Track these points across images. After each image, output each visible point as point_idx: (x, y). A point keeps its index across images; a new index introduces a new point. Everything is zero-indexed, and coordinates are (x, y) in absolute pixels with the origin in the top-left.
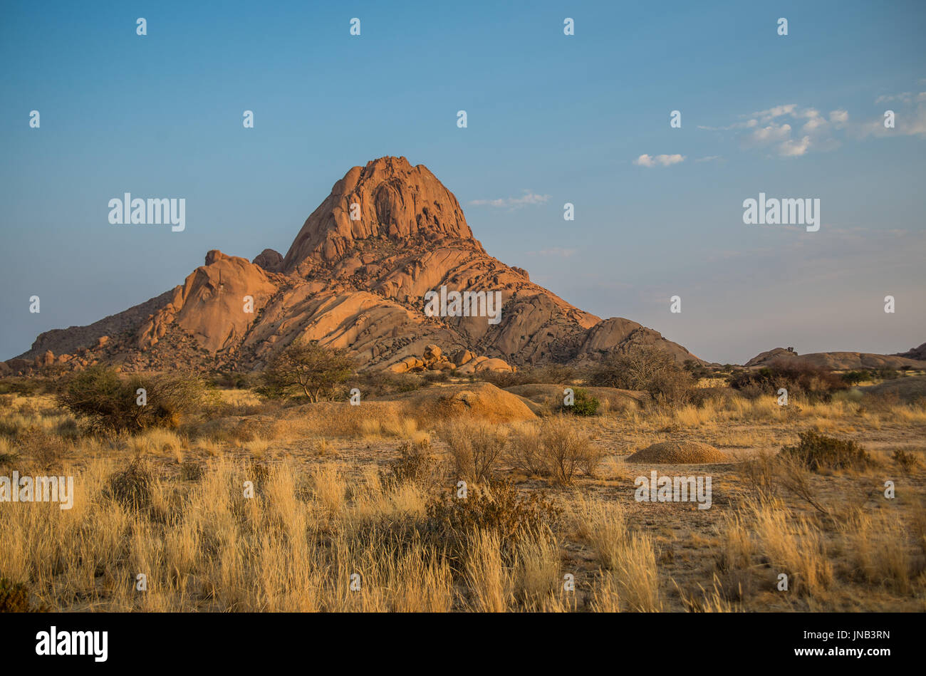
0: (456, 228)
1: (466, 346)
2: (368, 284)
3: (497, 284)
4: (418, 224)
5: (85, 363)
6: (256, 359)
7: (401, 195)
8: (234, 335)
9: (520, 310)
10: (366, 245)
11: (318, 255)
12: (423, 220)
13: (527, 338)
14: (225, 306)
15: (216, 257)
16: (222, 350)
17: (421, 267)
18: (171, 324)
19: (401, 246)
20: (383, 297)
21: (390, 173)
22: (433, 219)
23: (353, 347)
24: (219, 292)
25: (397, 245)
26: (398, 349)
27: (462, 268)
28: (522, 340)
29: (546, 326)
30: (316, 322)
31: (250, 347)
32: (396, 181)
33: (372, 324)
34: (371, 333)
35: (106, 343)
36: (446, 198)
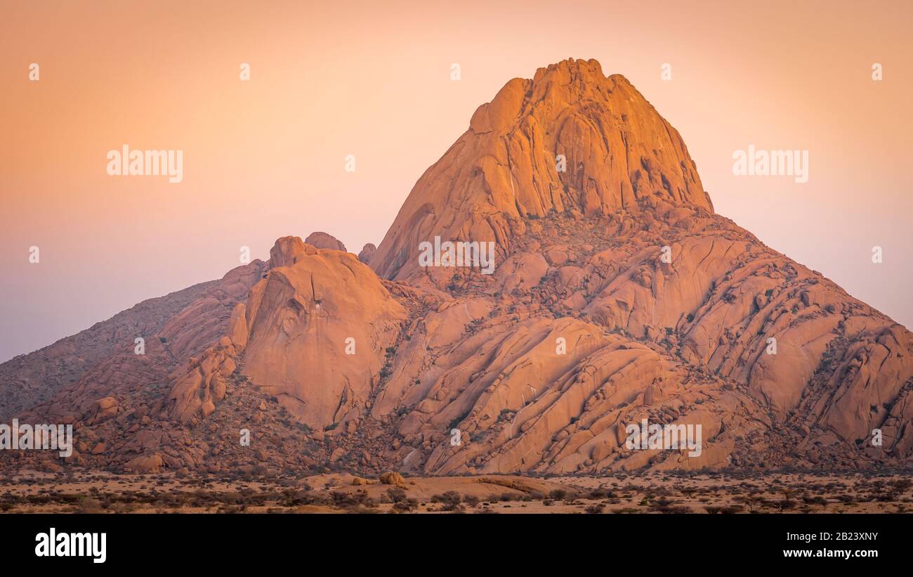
0: (687, 194)
1: (769, 423)
2: (568, 302)
3: (807, 305)
4: (635, 190)
5: (83, 446)
6: (403, 443)
7: (603, 133)
8: (350, 399)
9: (864, 357)
12: (644, 181)
15: (296, 251)
16: (333, 427)
18: (232, 377)
19: (610, 230)
20: (605, 328)
21: (578, 91)
22: (659, 179)
23: (580, 423)
24: (313, 318)
25: (603, 229)
27: (738, 275)
30: (507, 376)
31: (386, 421)
32: (592, 106)
33: (606, 381)
34: (607, 396)
35: (114, 410)
36: (666, 139)
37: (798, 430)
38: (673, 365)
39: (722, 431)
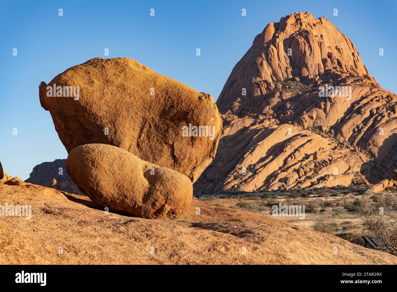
0: (354, 67)
4: (324, 68)
7: (309, 43)
10: (284, 86)
12: (329, 63)
17: (330, 101)
20: (302, 127)
21: (299, 26)
22: (336, 62)
25: (308, 85)
26: (319, 170)
27: (365, 101)
30: (252, 151)
32: (305, 32)
33: (296, 150)
34: (296, 157)
36: (345, 44)
37: (385, 167)
38: (331, 142)
39: (349, 169)
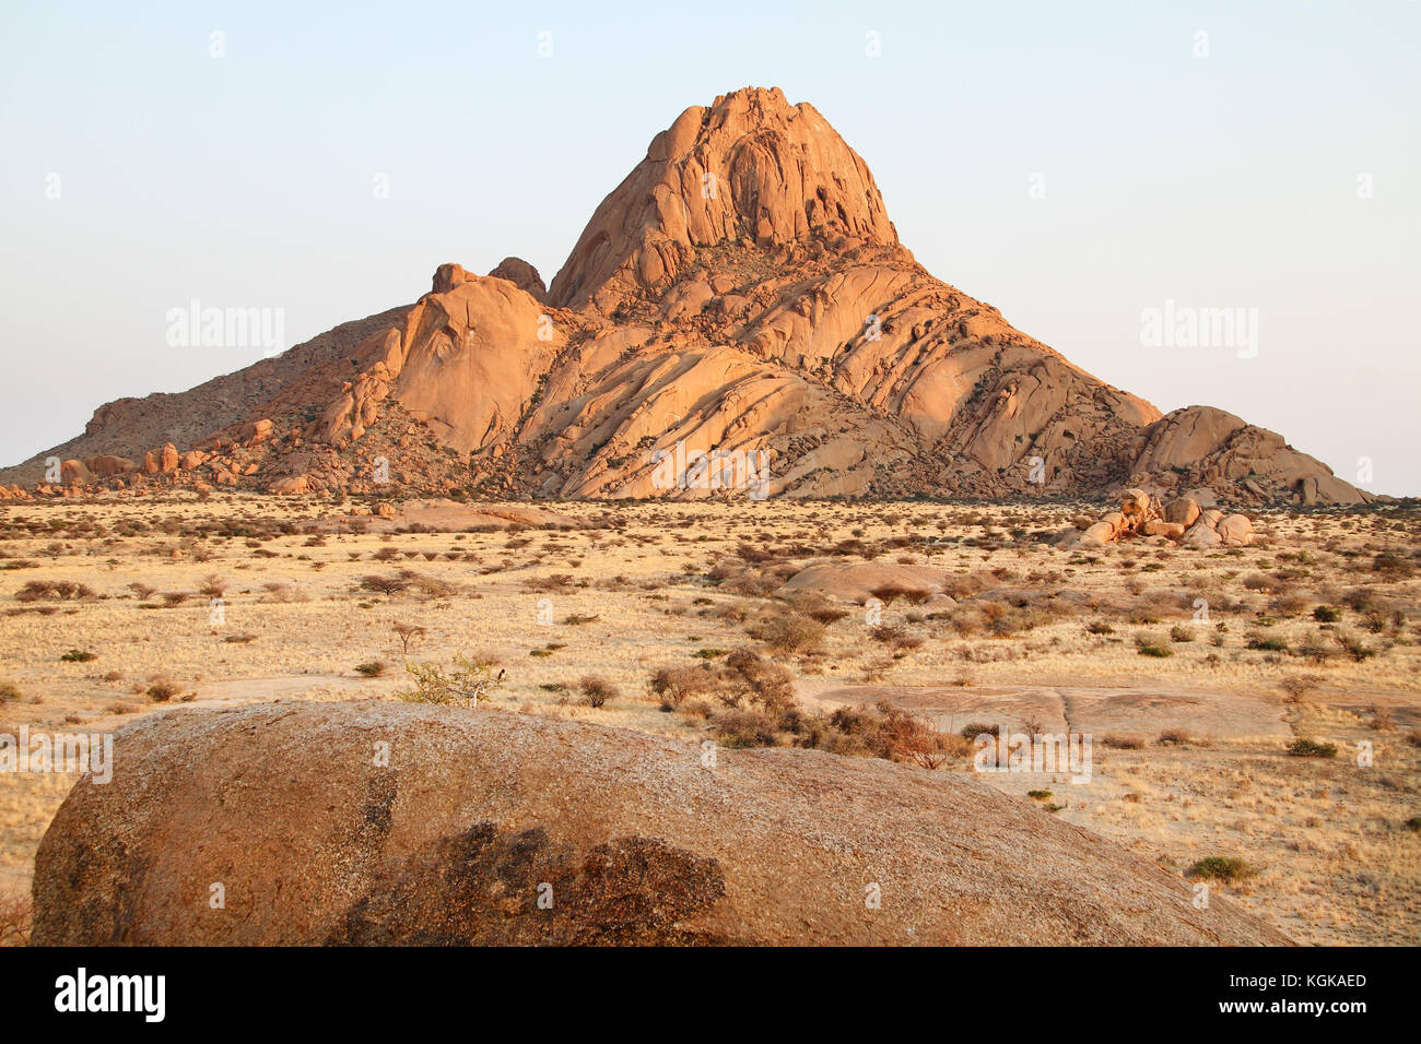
0: (870, 224)
1: (915, 452)
2: (729, 332)
3: (965, 335)
4: (809, 219)
5: (236, 468)
6: (545, 468)
7: (778, 161)
8: (498, 423)
9: (1013, 389)
10: (717, 257)
11: (629, 275)
12: (818, 211)
13: (1027, 440)
14: (481, 372)
15: (455, 278)
16: (481, 451)
17: (826, 301)
18: (384, 401)
19: (781, 260)
20: (760, 357)
21: (757, 119)
22: (835, 209)
24: (468, 344)
25: (773, 258)
26: (799, 456)
27: (899, 306)
28: (1017, 443)
29: (1059, 417)
30: (651, 404)
31: (531, 446)
32: (768, 134)
33: (750, 409)
34: (749, 424)
35: (269, 432)
36: (852, 168)
37: (942, 459)
38: (824, 394)
39: (864, 458)
